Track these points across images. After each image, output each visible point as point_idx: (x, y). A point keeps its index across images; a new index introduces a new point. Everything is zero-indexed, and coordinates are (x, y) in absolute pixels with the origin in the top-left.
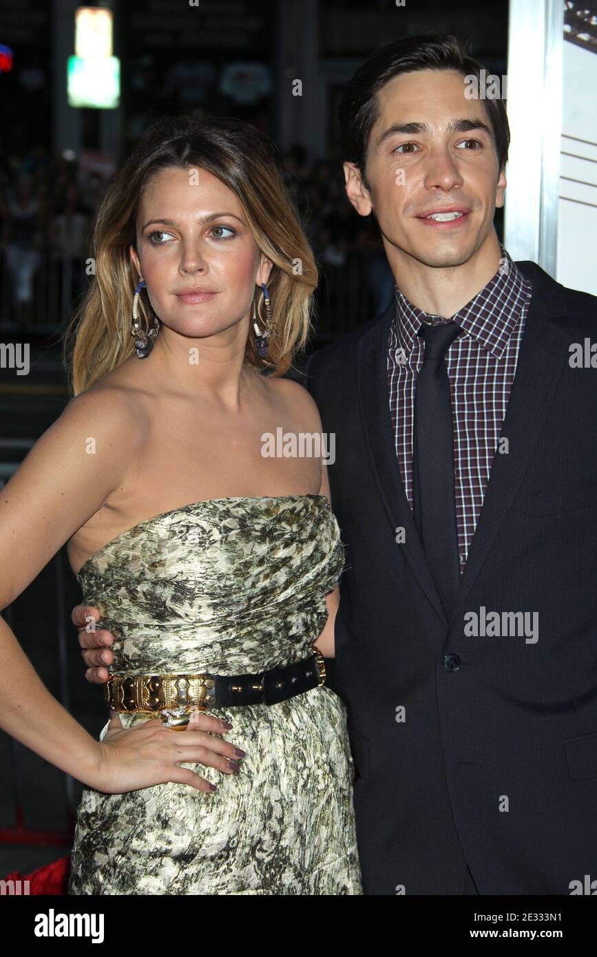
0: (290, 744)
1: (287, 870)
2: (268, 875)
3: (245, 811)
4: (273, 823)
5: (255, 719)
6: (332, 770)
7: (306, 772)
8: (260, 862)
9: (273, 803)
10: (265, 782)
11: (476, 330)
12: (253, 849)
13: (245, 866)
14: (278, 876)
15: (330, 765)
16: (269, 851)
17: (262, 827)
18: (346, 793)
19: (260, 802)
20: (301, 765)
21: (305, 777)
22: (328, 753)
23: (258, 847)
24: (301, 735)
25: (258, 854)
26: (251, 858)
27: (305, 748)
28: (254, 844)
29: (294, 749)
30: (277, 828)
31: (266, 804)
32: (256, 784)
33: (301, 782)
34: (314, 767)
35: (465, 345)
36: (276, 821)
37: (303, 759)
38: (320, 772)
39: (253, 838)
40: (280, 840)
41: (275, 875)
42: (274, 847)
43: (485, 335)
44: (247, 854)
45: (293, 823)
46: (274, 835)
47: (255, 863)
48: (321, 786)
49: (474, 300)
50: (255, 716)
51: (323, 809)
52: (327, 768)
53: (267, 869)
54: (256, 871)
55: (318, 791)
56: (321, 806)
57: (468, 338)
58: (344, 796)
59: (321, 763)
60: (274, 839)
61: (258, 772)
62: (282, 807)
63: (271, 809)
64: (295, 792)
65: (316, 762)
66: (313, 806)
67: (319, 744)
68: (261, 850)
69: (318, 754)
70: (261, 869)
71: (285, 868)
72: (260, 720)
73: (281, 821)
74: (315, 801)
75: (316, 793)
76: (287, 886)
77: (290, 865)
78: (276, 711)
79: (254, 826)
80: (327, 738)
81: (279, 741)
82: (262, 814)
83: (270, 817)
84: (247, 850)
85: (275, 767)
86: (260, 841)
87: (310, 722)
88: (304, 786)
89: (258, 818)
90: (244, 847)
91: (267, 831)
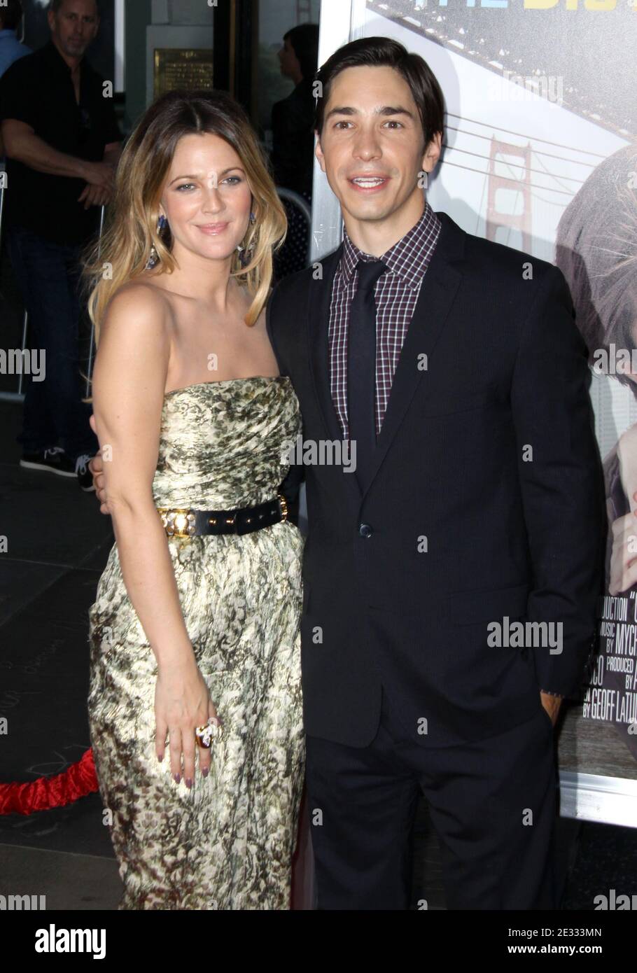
0: (256, 566)
1: (249, 658)
2: (231, 661)
3: (212, 615)
4: (236, 624)
5: (226, 547)
6: (290, 584)
7: (266, 587)
8: (224, 652)
9: (236, 609)
10: (230, 595)
11: (398, 268)
12: (219, 643)
13: (212, 655)
14: (242, 662)
15: (288, 580)
16: (232, 644)
17: (227, 626)
18: (302, 600)
19: (225, 609)
20: (263, 581)
21: (266, 590)
22: (287, 571)
23: (224, 641)
24: (265, 559)
25: (223, 646)
26: (217, 649)
27: (268, 568)
28: (219, 639)
29: (259, 569)
30: (240, 628)
31: (231, 610)
32: (223, 595)
33: (263, 594)
34: (274, 582)
35: (390, 279)
36: (238, 622)
37: (265, 577)
38: (279, 586)
39: (218, 634)
40: (241, 635)
41: (238, 662)
42: (235, 641)
43: (404, 271)
44: (214, 647)
45: (254, 624)
46: (236, 632)
47: (220, 652)
48: (280, 596)
49: (397, 244)
50: (227, 544)
51: (281, 613)
52: (286, 583)
53: (230, 656)
54: (221, 658)
55: (278, 601)
56: (279, 611)
57: (393, 274)
58: (300, 603)
59: (280, 579)
60: (236, 634)
61: (225, 587)
62: (245, 612)
63: (234, 613)
64: (257, 600)
65: (276, 579)
66: (273, 611)
67: (280, 565)
68: (226, 643)
69: (278, 573)
70: (225, 657)
71: (247, 657)
72: (230, 547)
73: (242, 621)
74: (275, 608)
75: (275, 601)
76: (250, 671)
77: (252, 655)
78: (246, 541)
79: (220, 626)
80: (287, 560)
81: (247, 563)
82: (226, 617)
83: (233, 619)
84: (214, 643)
85: (241, 582)
86: (225, 637)
87: (274, 548)
88: (265, 597)
89: (224, 621)
90: (211, 641)
91: (230, 629)
